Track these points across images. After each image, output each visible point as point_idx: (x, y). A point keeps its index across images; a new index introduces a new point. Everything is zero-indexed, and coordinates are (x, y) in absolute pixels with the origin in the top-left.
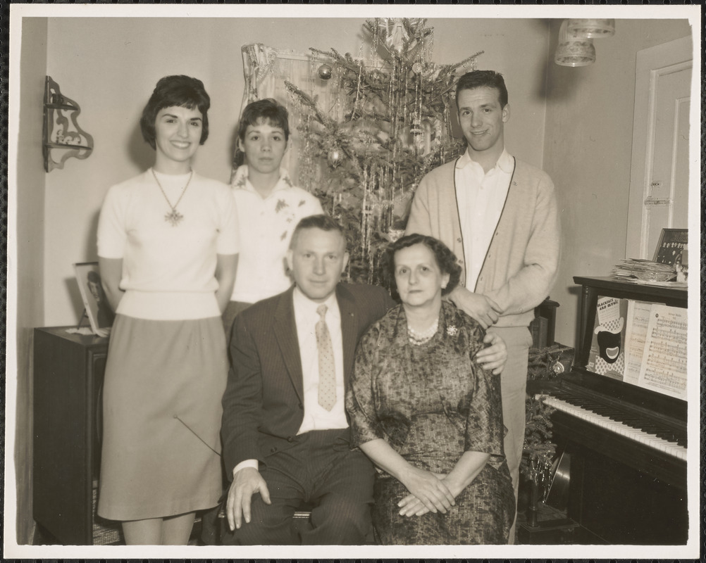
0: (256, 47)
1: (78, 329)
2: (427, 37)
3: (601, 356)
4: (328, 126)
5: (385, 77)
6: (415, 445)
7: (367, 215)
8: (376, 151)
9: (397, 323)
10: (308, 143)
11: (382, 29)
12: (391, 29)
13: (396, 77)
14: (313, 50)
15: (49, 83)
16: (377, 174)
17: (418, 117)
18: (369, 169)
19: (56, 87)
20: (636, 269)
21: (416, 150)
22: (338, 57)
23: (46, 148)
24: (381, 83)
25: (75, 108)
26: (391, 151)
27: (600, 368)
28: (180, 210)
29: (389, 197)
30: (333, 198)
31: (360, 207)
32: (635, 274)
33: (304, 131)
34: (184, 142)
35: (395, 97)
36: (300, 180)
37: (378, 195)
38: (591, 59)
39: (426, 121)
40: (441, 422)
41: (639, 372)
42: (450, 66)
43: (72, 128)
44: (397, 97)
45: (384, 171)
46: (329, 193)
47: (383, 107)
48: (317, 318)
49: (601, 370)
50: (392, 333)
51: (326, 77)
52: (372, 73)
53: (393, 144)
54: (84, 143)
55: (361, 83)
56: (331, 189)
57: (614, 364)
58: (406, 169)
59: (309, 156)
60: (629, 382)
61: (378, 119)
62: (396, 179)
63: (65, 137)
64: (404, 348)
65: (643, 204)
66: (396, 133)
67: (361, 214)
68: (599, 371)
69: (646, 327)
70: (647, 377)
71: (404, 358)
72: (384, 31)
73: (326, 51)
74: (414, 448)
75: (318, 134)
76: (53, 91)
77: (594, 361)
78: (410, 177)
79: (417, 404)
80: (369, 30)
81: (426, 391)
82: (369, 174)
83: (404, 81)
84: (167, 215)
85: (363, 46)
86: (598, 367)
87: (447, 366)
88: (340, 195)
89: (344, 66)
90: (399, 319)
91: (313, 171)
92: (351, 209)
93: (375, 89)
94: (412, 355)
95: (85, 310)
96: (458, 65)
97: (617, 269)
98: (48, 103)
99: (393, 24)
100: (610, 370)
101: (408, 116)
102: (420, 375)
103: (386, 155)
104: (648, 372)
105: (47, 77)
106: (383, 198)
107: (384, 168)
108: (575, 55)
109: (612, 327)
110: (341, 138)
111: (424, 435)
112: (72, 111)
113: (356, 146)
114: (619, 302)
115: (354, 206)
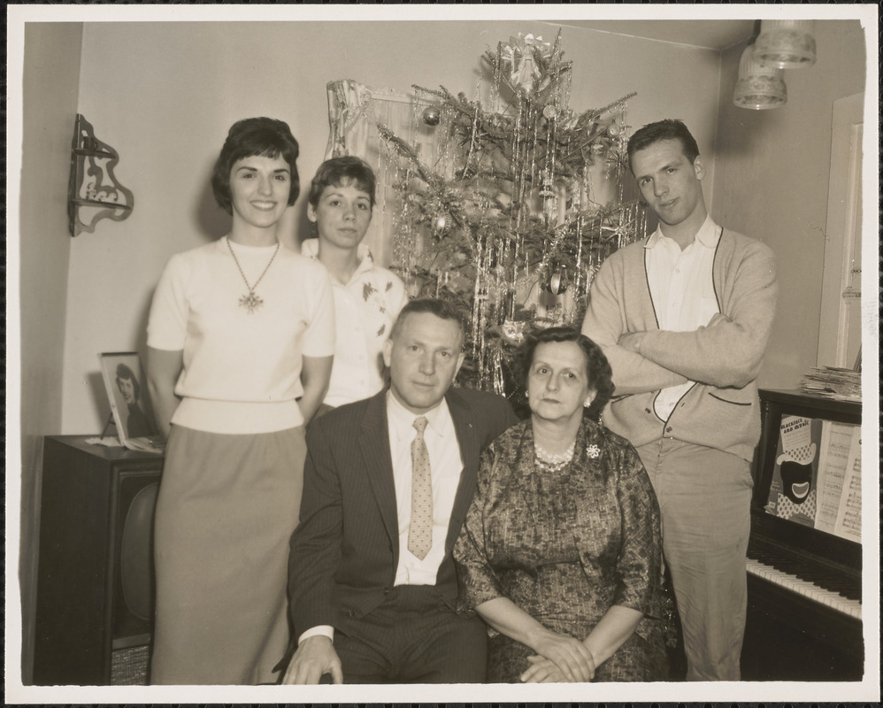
0: (345, 84)
1: (102, 438)
2: (564, 74)
3: (785, 495)
4: (432, 184)
5: (509, 123)
6: (538, 603)
7: (480, 300)
8: (494, 218)
9: (521, 444)
10: (406, 206)
11: (505, 62)
12: (517, 63)
13: (522, 124)
14: (417, 87)
15: (81, 123)
16: (496, 249)
17: (550, 176)
18: (484, 241)
19: (89, 128)
20: (832, 381)
21: (546, 218)
22: (448, 97)
23: (73, 206)
24: (502, 130)
25: (113, 156)
26: (514, 219)
27: (783, 510)
28: (259, 293)
29: (510, 278)
30: (436, 278)
31: (471, 290)
32: (832, 386)
33: (401, 191)
34: (268, 202)
35: (521, 150)
36: (394, 253)
37: (495, 275)
38: (781, 100)
39: (559, 182)
40: (574, 575)
41: (836, 516)
42: (593, 111)
43: (107, 181)
44: (524, 149)
45: (505, 244)
46: (432, 271)
47: (506, 162)
48: (413, 434)
49: (785, 512)
50: (514, 457)
51: (432, 123)
52: (492, 118)
53: (518, 210)
54: (122, 200)
55: (477, 130)
56: (435, 266)
57: (802, 505)
58: (532, 243)
59: (406, 223)
60: (821, 529)
61: (499, 179)
62: (520, 255)
63: (97, 193)
64: (529, 478)
65: (841, 297)
66: (521, 196)
67: (472, 300)
68: (783, 513)
69: (846, 457)
70: (846, 523)
71: (529, 491)
72: (509, 64)
73: (433, 89)
74: (536, 607)
75: (420, 194)
76: (85, 133)
77: (776, 501)
78: (537, 253)
79: (544, 551)
80: (490, 63)
81: (556, 533)
82: (484, 248)
83: (532, 129)
84: (242, 298)
85: (482, 84)
86: (781, 509)
87: (582, 496)
88: (447, 274)
89: (455, 110)
90: (523, 439)
91: (412, 242)
92: (460, 293)
93: (495, 138)
94: (540, 486)
95: (112, 414)
96: (603, 110)
97: (807, 380)
98: (78, 148)
99: (521, 56)
100: (797, 513)
101: (537, 175)
102: (549, 512)
103: (506, 224)
104: (847, 517)
105: (78, 115)
106: (502, 279)
107: (504, 241)
108: (760, 93)
109: (800, 456)
110: (449, 200)
111: (550, 590)
112: (109, 160)
113: (468, 210)
114: (810, 423)
115: (465, 290)
